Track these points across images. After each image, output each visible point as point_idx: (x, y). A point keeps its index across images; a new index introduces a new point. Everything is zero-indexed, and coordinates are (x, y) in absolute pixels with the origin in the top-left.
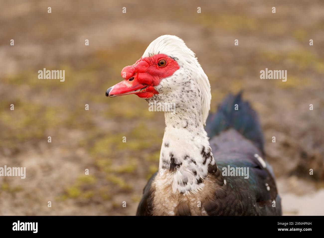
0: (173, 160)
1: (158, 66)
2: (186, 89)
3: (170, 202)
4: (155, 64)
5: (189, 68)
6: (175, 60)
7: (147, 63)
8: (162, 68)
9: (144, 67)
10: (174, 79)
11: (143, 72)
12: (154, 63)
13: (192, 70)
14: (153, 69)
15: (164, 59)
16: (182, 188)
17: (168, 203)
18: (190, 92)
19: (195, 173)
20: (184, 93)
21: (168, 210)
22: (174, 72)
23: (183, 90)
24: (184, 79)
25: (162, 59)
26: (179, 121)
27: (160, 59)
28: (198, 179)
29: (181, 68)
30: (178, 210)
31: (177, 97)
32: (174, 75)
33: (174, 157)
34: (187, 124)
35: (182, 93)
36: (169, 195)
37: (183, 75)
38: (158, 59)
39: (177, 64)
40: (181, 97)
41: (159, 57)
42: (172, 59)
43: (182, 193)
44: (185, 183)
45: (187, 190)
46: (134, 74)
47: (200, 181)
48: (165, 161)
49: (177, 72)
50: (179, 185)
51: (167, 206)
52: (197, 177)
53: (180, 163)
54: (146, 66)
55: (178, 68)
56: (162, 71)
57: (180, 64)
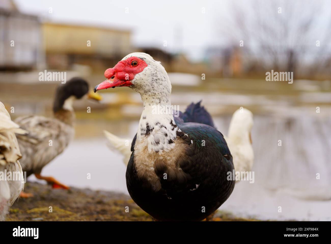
0: (148, 127)
1: (131, 66)
2: (155, 78)
3: (149, 160)
4: (130, 65)
5: (154, 65)
6: (143, 60)
7: (123, 65)
8: (135, 67)
9: (121, 67)
10: (145, 73)
11: (121, 71)
12: (128, 63)
13: (157, 65)
14: (128, 68)
15: (135, 60)
16: (156, 148)
17: (148, 161)
18: (158, 80)
19: (166, 135)
20: (154, 81)
21: (149, 167)
22: (144, 68)
23: (153, 80)
24: (152, 72)
25: (134, 60)
26: (153, 100)
27: (132, 61)
28: (169, 140)
29: (149, 65)
30: (156, 167)
31: (149, 86)
32: (144, 70)
33: (149, 125)
34: (159, 101)
35: (152, 81)
36: (147, 155)
37: (150, 70)
38: (131, 61)
39: (145, 63)
40: (152, 85)
41: (131, 59)
42: (141, 60)
43: (157, 152)
44: (158, 143)
45: (160, 149)
46: (114, 73)
47: (171, 142)
48: (143, 129)
49: (146, 68)
50: (153, 145)
51: (147, 163)
52: (168, 138)
53: (152, 128)
54: (123, 67)
55: (147, 66)
56: (135, 69)
57: (147, 63)
